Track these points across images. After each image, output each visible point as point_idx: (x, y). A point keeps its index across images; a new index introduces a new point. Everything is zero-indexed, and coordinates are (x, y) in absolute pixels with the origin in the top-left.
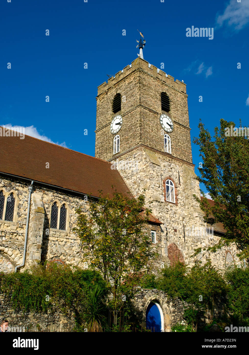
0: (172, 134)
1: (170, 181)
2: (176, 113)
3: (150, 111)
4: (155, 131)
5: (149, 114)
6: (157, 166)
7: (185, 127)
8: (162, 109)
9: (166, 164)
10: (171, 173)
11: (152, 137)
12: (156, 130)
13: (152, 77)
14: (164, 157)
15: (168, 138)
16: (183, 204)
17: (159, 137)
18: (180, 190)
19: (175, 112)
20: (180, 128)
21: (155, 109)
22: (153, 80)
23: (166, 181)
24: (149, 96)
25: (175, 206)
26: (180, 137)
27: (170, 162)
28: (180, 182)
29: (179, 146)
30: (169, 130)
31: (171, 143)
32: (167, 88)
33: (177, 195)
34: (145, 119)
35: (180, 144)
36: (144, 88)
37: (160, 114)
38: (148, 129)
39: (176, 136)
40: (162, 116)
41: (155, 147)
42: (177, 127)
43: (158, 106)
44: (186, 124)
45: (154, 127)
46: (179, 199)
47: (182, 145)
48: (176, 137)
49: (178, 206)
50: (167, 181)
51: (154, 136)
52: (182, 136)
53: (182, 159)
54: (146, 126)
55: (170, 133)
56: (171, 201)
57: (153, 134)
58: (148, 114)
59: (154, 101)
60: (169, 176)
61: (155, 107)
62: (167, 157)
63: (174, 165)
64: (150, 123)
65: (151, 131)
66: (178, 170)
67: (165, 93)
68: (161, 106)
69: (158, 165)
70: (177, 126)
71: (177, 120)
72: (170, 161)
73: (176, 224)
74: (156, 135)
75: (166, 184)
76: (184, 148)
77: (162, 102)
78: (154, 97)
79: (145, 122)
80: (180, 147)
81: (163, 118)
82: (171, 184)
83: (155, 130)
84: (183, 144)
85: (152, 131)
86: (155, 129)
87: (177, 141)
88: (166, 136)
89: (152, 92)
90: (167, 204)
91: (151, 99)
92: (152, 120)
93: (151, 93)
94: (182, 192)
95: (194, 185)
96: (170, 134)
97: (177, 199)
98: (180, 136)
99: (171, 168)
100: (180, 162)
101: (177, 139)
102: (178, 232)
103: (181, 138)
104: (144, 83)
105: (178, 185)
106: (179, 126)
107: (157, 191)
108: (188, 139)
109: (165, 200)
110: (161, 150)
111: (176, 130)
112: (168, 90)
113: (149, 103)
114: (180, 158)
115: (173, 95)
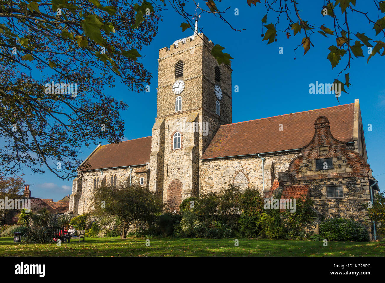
1: (178, 133)
2: (189, 71)
3: (165, 87)
5: (164, 90)
6: (157, 130)
7: (197, 77)
8: (175, 78)
9: (175, 121)
11: (166, 107)
12: (169, 99)
14: (174, 117)
15: (180, 98)
17: (171, 103)
20: (192, 81)
21: (169, 82)
24: (165, 76)
25: (180, 150)
26: (191, 90)
30: (180, 92)
31: (182, 101)
32: (182, 54)
33: (183, 141)
34: (161, 97)
35: (190, 97)
36: (161, 73)
37: (173, 83)
38: (163, 103)
43: (172, 78)
44: (198, 74)
46: (184, 144)
47: (192, 97)
48: (186, 94)
49: (183, 149)
50: (175, 134)
51: (167, 105)
52: (193, 88)
53: (191, 109)
54: (161, 102)
56: (177, 148)
59: (169, 76)
60: (177, 129)
61: (170, 80)
62: (177, 115)
63: (182, 118)
64: (164, 98)
65: (165, 103)
66: (185, 121)
67: (180, 61)
68: (175, 76)
71: (189, 76)
73: (181, 164)
74: (169, 103)
75: (174, 137)
76: (194, 98)
77: (176, 72)
78: (169, 73)
79: (160, 99)
80: (190, 99)
81: (175, 86)
82: (179, 135)
84: (193, 95)
87: (188, 96)
88: (177, 98)
90: (174, 151)
91: (167, 77)
92: (166, 94)
93: (167, 72)
96: (181, 94)
100: (188, 113)
101: (188, 94)
102: (181, 169)
104: (162, 68)
105: (184, 133)
106: (190, 81)
108: (199, 87)
109: (172, 150)
110: (172, 112)
111: (187, 86)
112: (182, 57)
113: (165, 81)
114: (189, 109)
115: (187, 56)
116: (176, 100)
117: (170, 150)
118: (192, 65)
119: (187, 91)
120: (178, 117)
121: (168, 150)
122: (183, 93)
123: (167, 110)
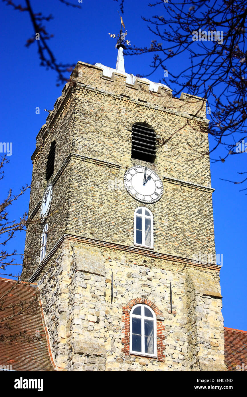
0: (158, 205)
1: (146, 308)
2: (174, 161)
3: (98, 163)
4: (109, 203)
5: (96, 171)
6: (94, 278)
7: (197, 187)
8: (133, 157)
9: (135, 270)
10: (148, 290)
11: (101, 218)
12: (113, 201)
13: (109, 95)
14: (132, 257)
15: (147, 214)
16: (182, 357)
17: (119, 215)
18: (174, 325)
19: (169, 160)
20: (184, 190)
21: (113, 158)
22: (113, 102)
23: (131, 308)
24: (97, 135)
25: (155, 363)
26: (181, 210)
27: (146, 266)
28: (171, 308)
29: (177, 228)
30: (148, 199)
31: (154, 224)
32: (151, 112)
33: (161, 338)
34: (83, 183)
35: (179, 224)
36: (86, 121)
37: (127, 167)
38: (89, 201)
39: (169, 209)
40: (132, 172)
41: (108, 236)
42: (174, 190)
43: (121, 152)
44: (200, 181)
45: (108, 196)
46: (167, 347)
47: (185, 227)
48: (168, 211)
49: (166, 362)
50: (134, 308)
51: (106, 215)
52: (188, 207)
53: (184, 257)
54: (83, 196)
55: (153, 203)
56: (143, 353)
57: (100, 211)
58: (93, 171)
59: (111, 142)
60: (143, 296)
61: (114, 154)
62: (140, 256)
63: (159, 271)
64: (95, 189)
65: (96, 204)
66: (168, 282)
67: (145, 124)
68: (131, 152)
69: (96, 274)
70: (175, 187)
71: (175, 174)
72: (147, 264)
74: (112, 212)
75: (132, 316)
76: (192, 233)
77: (133, 143)
78: (112, 134)
79: (81, 188)
80: (181, 230)
81: (132, 175)
82: (148, 313)
83: (108, 201)
84: (189, 224)
85: (101, 203)
86: (109, 199)
87: (172, 219)
88: (140, 212)
89: (106, 126)
90: (132, 359)
91: (104, 140)
92: (103, 183)
93: (104, 129)
94: (178, 330)
95: (205, 311)
96: (151, 206)
97: (161, 348)
98: (181, 207)
99: (149, 279)
100: (177, 263)
101: (172, 214)
103: (184, 211)
104: (88, 110)
105: (166, 314)
106: (179, 187)
107: (89, 331)
108: (204, 212)
109: (126, 352)
110: (123, 241)
111: (170, 195)
112: (152, 117)
113: (98, 148)
114: (177, 255)
115: (167, 124)
116: (136, 215)
117: (119, 352)
118: (181, 150)
119: (170, 207)
120: (145, 262)
121: (113, 347)
122: (156, 205)
123: (106, 228)
